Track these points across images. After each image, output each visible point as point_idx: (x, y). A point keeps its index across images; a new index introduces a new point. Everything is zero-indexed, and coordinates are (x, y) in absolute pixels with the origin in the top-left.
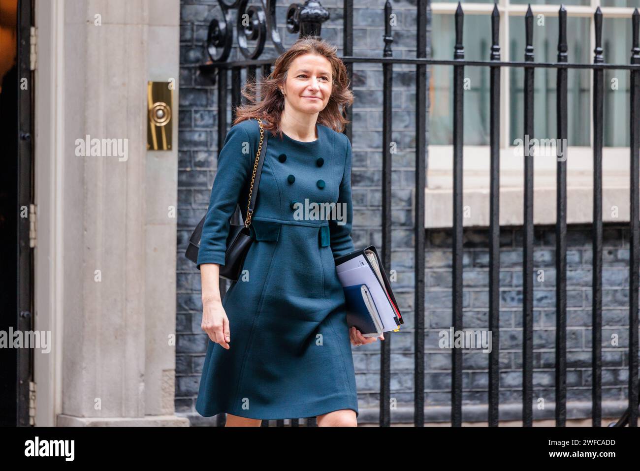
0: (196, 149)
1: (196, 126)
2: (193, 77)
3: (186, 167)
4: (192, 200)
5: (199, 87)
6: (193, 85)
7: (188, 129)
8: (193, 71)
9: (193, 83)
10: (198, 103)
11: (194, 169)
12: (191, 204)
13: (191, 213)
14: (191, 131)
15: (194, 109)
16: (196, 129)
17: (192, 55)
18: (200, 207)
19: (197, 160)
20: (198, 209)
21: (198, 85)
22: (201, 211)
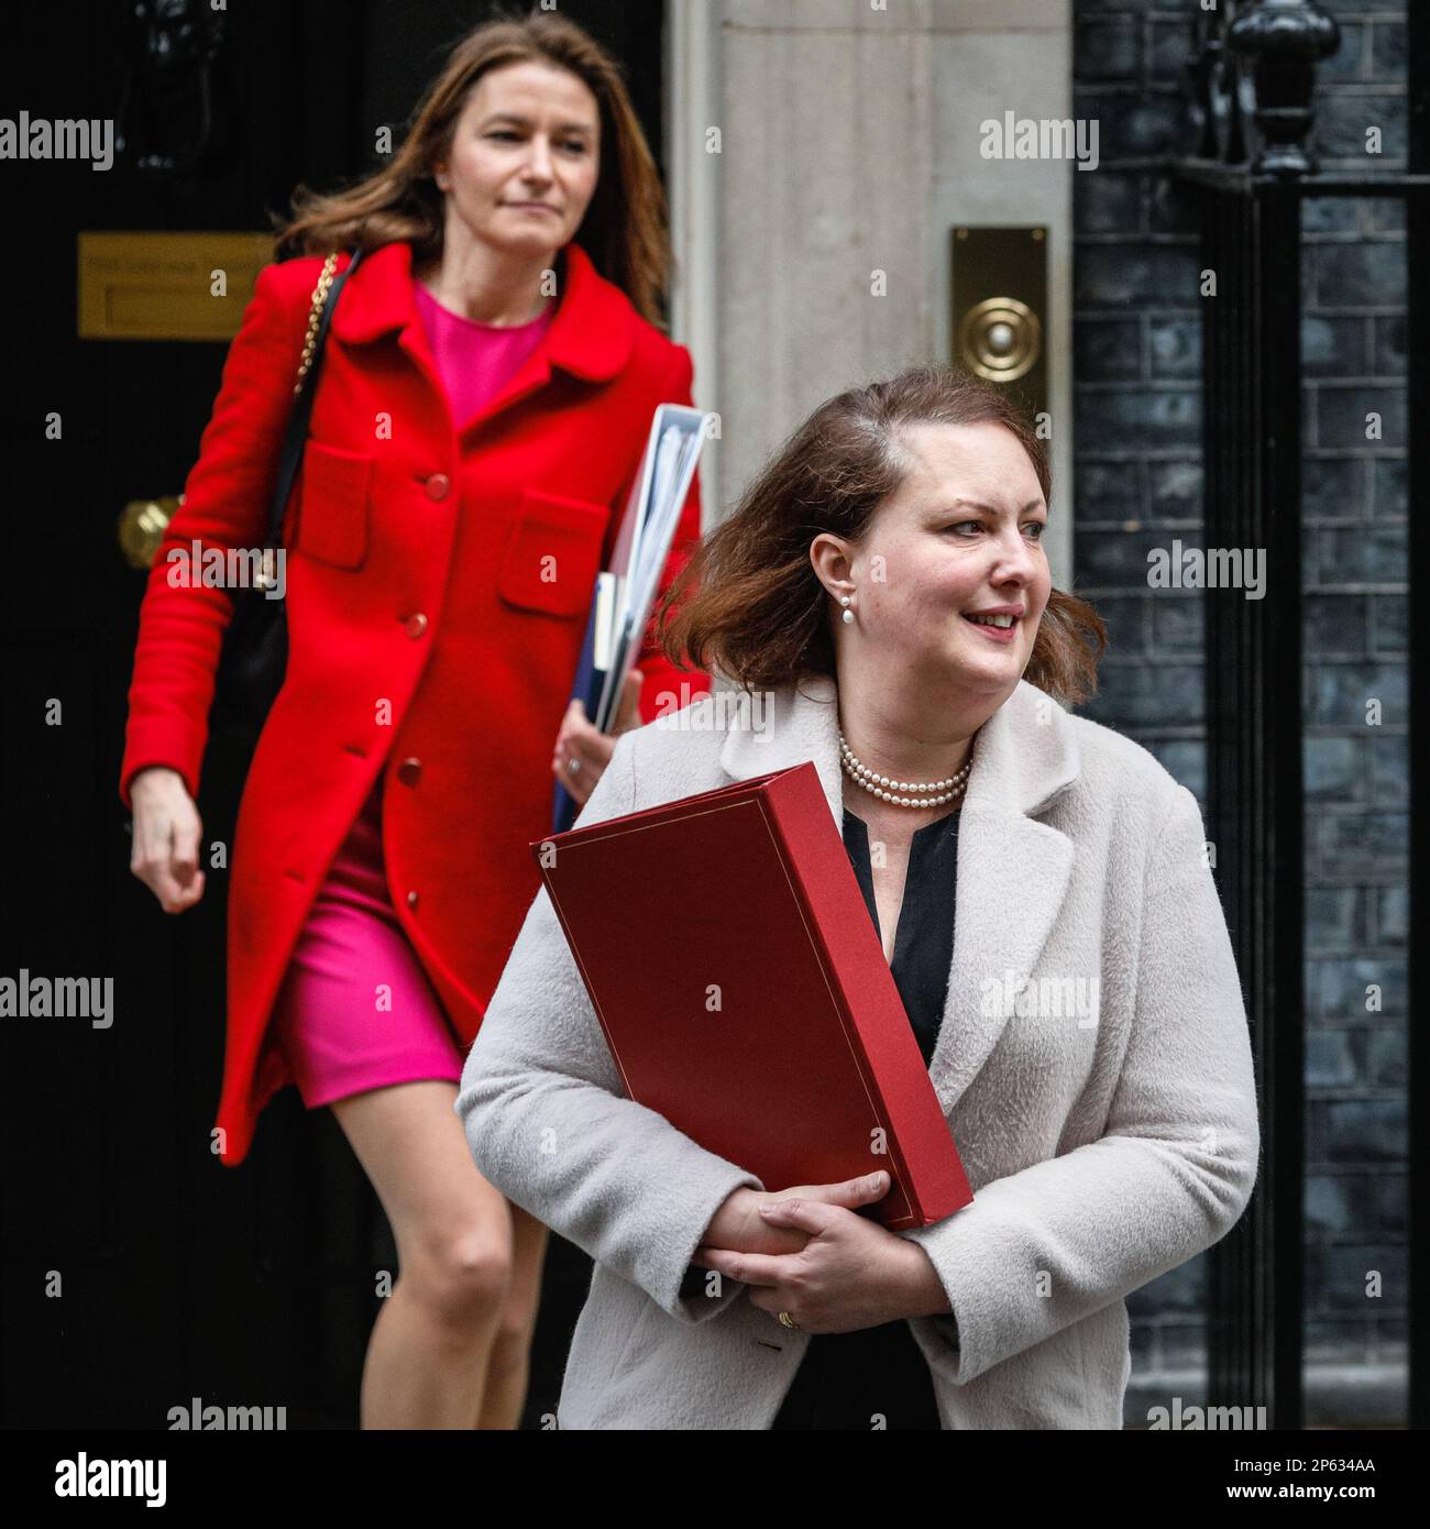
0: (1159, 454)
1: (1158, 374)
2: (1146, 202)
3: (1127, 517)
4: (1147, 631)
5: (1164, 238)
6: (1144, 231)
7: (1130, 385)
8: (1145, 182)
9: (1144, 223)
10: (1165, 292)
11: (1153, 523)
12: (1140, 646)
13: (1145, 680)
14: (1139, 392)
15: (1147, 315)
16: (1160, 384)
17: (1143, 125)
18: (1176, 658)
19: (1164, 491)
20: (1168, 665)
21: (1163, 230)
22: (1181, 671)
